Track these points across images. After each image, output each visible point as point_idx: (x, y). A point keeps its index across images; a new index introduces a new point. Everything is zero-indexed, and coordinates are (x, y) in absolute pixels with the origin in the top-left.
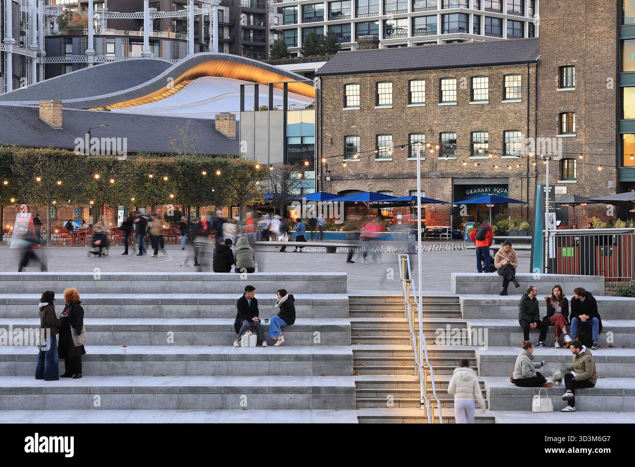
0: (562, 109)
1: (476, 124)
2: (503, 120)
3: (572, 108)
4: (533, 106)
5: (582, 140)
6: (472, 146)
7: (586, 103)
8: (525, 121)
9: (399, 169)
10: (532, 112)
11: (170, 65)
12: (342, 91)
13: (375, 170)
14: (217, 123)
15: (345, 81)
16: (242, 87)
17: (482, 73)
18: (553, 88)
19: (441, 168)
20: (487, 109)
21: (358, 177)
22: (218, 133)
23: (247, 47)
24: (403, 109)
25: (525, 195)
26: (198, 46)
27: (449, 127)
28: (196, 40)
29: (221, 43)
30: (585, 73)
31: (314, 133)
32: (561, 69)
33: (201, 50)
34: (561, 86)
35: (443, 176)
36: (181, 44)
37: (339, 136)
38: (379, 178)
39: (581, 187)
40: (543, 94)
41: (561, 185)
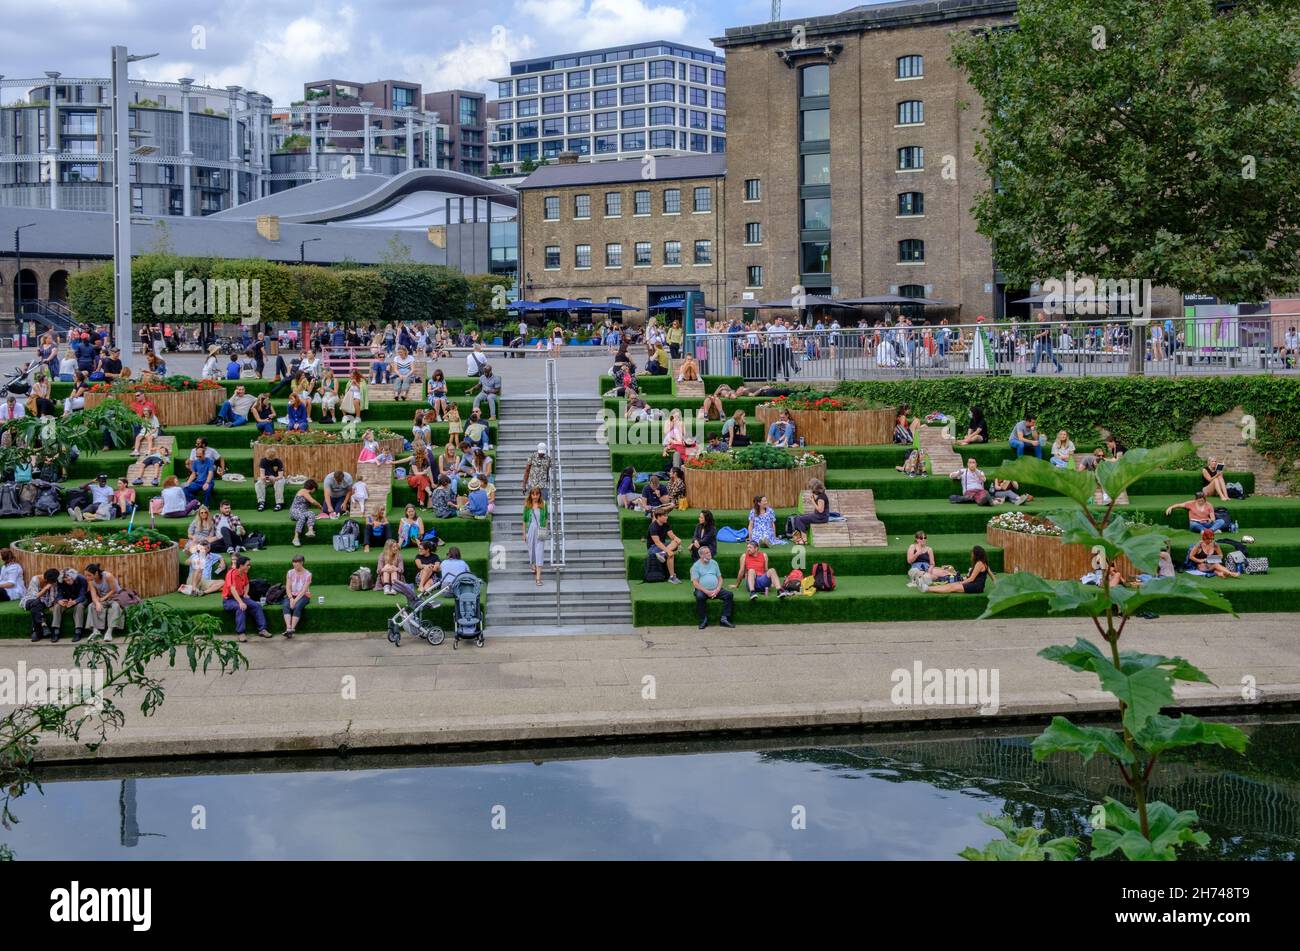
0: (749, 220)
1: (669, 235)
2: (694, 230)
3: (757, 219)
4: (721, 217)
5: (767, 248)
6: (665, 255)
7: (770, 214)
8: (714, 231)
9: (597, 277)
10: (721, 223)
11: (387, 180)
12: (542, 205)
13: (575, 279)
14: (430, 236)
15: (546, 194)
16: (448, 200)
17: (674, 186)
18: (739, 199)
19: (637, 276)
20: (678, 220)
21: (559, 286)
22: (432, 245)
23: (466, 163)
24: (600, 220)
25: (715, 301)
26: (417, 163)
27: (643, 238)
28: (416, 157)
29: (441, 159)
30: (768, 185)
31: (516, 244)
32: (748, 182)
33: (421, 165)
34: (748, 199)
35: (638, 284)
36: (401, 160)
37: (540, 246)
38: (578, 286)
39: (768, 293)
40: (730, 206)
41: (748, 291)
